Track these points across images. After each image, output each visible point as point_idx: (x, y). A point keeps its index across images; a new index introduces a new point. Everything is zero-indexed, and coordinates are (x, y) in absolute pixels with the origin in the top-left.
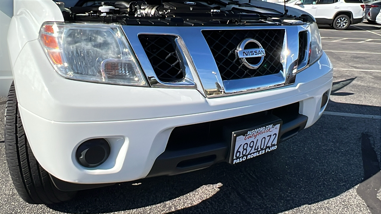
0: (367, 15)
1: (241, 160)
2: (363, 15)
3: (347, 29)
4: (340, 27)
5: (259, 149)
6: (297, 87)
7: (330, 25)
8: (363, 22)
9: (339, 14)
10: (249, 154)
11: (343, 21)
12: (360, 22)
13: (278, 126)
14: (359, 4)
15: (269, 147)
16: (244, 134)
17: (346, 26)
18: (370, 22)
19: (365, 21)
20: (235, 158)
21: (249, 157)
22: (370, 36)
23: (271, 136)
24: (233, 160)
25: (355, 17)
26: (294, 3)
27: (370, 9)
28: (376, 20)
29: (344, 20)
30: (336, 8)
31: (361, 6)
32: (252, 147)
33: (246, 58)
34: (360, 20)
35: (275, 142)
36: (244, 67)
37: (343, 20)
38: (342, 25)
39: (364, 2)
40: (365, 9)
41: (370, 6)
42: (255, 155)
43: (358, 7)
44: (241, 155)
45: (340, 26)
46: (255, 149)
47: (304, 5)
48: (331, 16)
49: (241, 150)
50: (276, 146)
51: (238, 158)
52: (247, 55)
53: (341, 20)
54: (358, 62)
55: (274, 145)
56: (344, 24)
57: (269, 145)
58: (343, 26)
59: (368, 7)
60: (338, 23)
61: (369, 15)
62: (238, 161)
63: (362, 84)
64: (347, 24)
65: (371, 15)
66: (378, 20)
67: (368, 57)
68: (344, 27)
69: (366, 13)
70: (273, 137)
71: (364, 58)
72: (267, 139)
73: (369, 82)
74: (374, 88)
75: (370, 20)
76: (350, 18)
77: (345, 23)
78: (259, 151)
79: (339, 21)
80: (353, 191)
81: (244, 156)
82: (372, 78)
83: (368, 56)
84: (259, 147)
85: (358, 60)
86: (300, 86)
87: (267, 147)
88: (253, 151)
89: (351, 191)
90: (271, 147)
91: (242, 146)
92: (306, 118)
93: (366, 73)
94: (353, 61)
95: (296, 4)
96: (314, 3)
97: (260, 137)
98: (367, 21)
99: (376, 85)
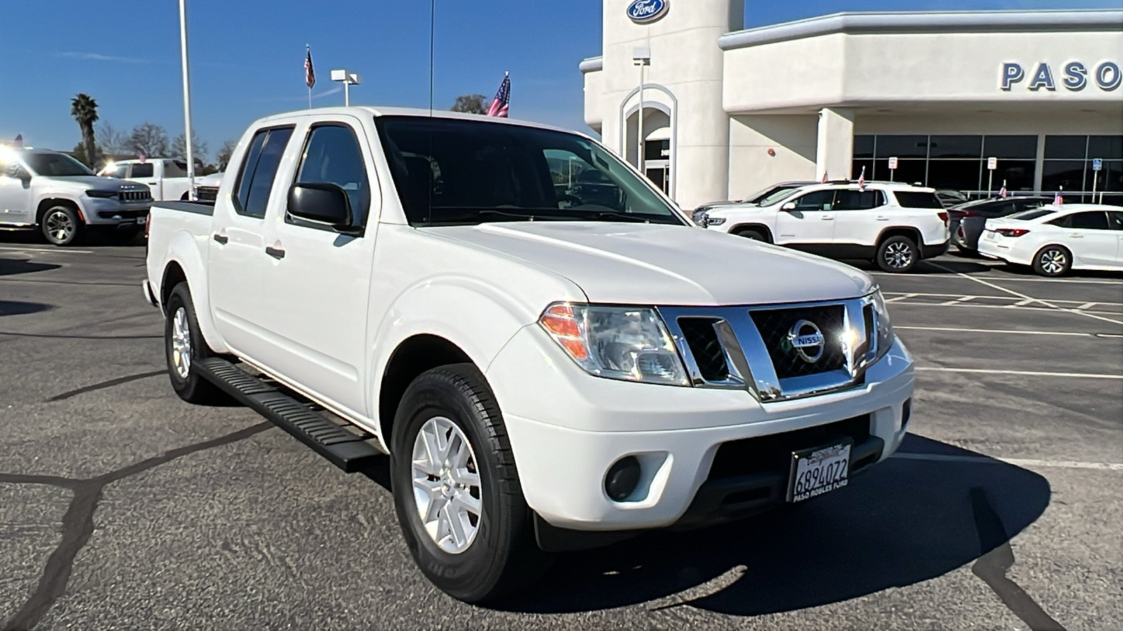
0: (957, 235)
1: (804, 497)
2: (946, 237)
3: (910, 270)
4: (895, 266)
5: (825, 484)
6: (869, 389)
7: (870, 260)
8: (950, 250)
9: (890, 234)
10: (812, 489)
11: (900, 251)
12: (941, 254)
13: (848, 447)
14: (934, 212)
15: (837, 481)
16: (808, 456)
17: (909, 262)
18: (963, 252)
19: (952, 248)
20: (795, 493)
21: (813, 494)
22: (968, 288)
23: (839, 462)
24: (793, 496)
25: (927, 240)
26: (779, 205)
27: (962, 221)
28: (977, 248)
29: (904, 247)
30: (880, 219)
31: (940, 215)
32: (816, 478)
33: (804, 348)
34: (940, 249)
35: (845, 474)
36: (800, 360)
37: (899, 248)
38: (898, 261)
39: (943, 205)
40: (948, 223)
41: (961, 215)
42: (821, 491)
43: (933, 216)
44: (803, 490)
45: (894, 262)
46: (820, 483)
47: (802, 212)
48: (869, 239)
49: (803, 481)
50: (846, 481)
51: (799, 493)
52: (804, 344)
53: (894, 247)
54: (946, 353)
55: (842, 479)
56: (904, 258)
57: (837, 477)
58: (902, 262)
59: (957, 215)
60: (889, 255)
61: (961, 235)
62: (799, 498)
63: (963, 400)
64: (910, 257)
65: (964, 236)
66: (983, 247)
67: (970, 341)
68: (905, 265)
69: (952, 230)
70: (842, 465)
71: (958, 342)
72: (835, 466)
73: (977, 395)
74: (987, 406)
75: (966, 246)
76: (916, 244)
77: (907, 256)
78: (825, 486)
79: (889, 250)
80: (966, 571)
81: (807, 490)
82: (979, 386)
83: (967, 337)
84: (825, 480)
85: (947, 347)
86: (874, 388)
87: (834, 482)
88: (817, 485)
89: (962, 570)
90: (840, 481)
91: (804, 476)
92: (882, 442)
93: (967, 375)
94: (937, 350)
95: (782, 210)
96: (827, 206)
97: (826, 463)
98: (957, 250)
99: (991, 402)
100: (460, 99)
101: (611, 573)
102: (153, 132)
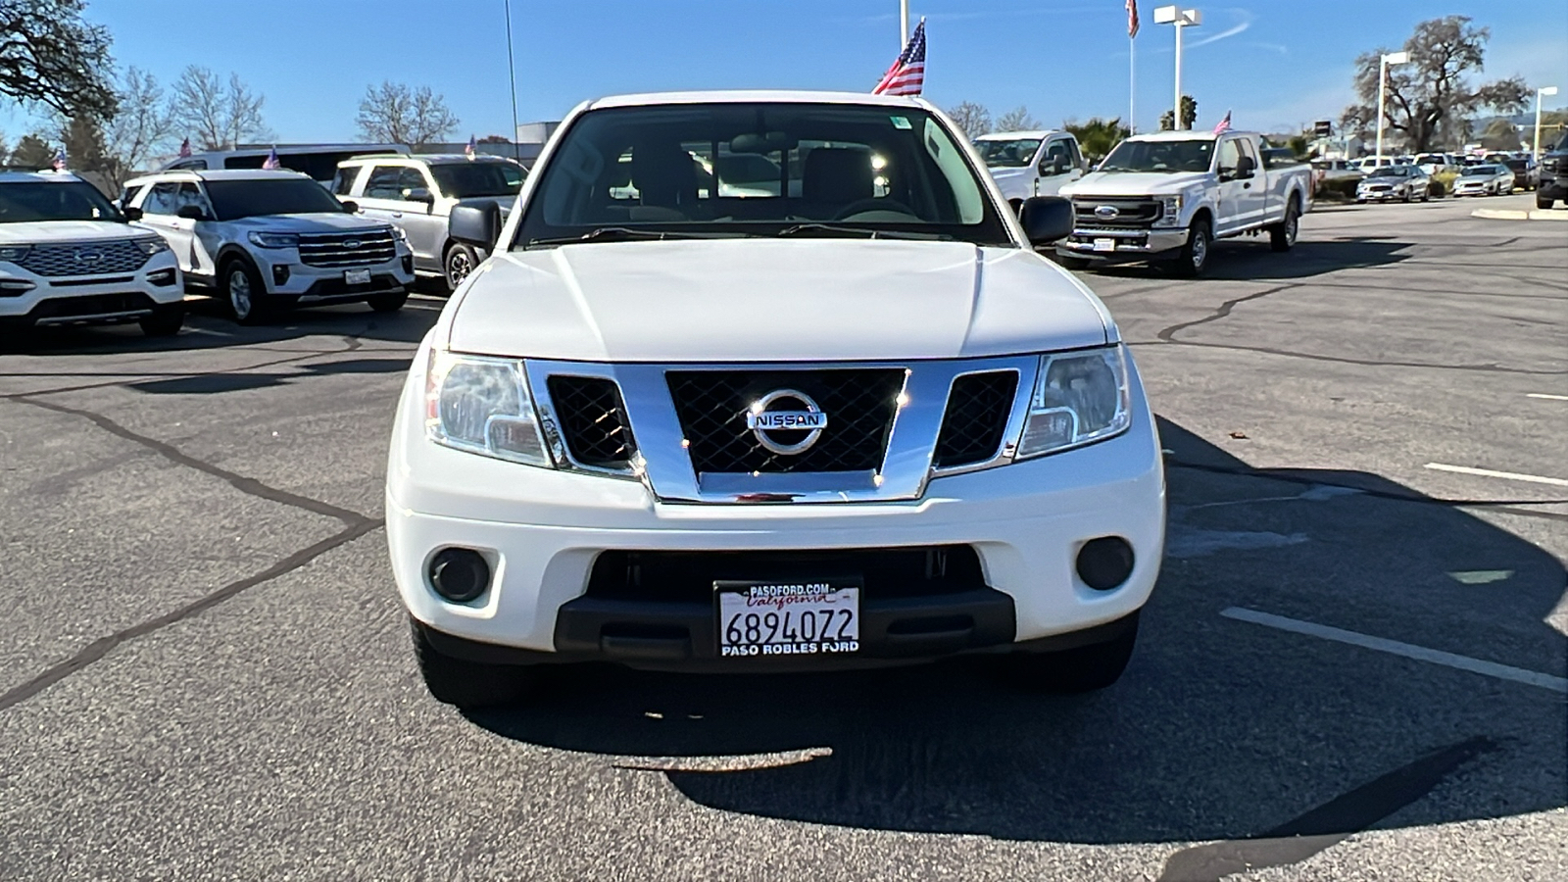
1: (744, 652)
5: (799, 639)
6: (920, 509)
10: (766, 643)
13: (853, 592)
15: (831, 641)
16: (741, 590)
20: (727, 642)
21: (768, 650)
23: (831, 613)
24: (719, 645)
32: (775, 628)
33: (770, 431)
35: (852, 633)
42: (787, 649)
44: (743, 641)
46: (784, 636)
49: (740, 625)
50: (856, 643)
51: (734, 644)
52: (765, 424)
55: (849, 639)
57: (832, 635)
62: (735, 651)
70: (841, 617)
72: (822, 618)
78: (799, 644)
81: (752, 643)
84: (798, 633)
87: (823, 639)
88: (778, 638)
90: (839, 642)
91: (742, 619)
97: (796, 609)
100: (1423, 27)
101: (655, 715)
102: (973, 114)
